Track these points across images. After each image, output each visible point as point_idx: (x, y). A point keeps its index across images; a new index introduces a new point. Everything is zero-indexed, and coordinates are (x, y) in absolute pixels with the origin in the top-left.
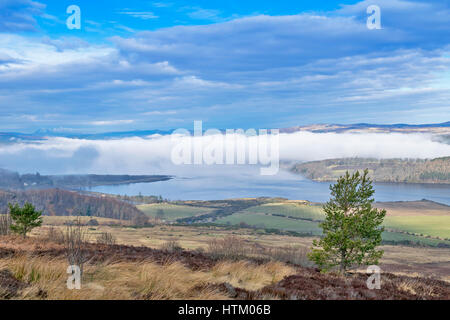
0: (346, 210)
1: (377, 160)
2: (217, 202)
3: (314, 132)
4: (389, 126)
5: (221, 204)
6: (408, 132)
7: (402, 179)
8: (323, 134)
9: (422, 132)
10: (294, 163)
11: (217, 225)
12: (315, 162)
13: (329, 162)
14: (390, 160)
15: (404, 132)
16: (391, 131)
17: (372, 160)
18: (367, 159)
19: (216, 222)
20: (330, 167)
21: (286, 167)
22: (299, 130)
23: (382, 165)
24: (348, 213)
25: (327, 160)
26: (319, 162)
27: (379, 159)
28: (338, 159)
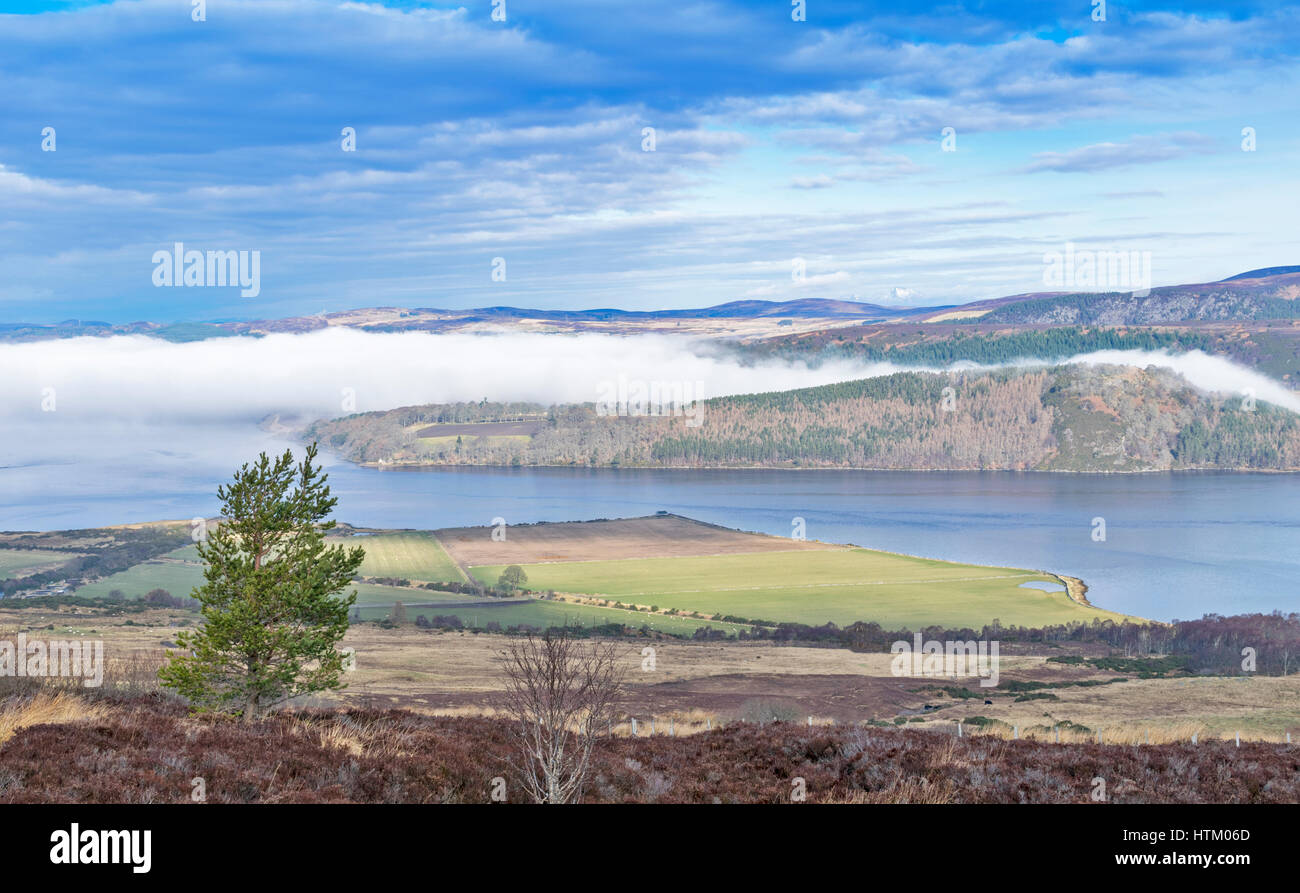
0: (258, 551)
1: (538, 407)
2: (84, 533)
3: (367, 329)
4: (572, 315)
5: (93, 541)
6: (623, 333)
7: (606, 458)
8: (396, 336)
9: (660, 331)
10: (309, 419)
11: (80, 602)
12: (370, 414)
13: (410, 415)
14: (574, 408)
15: (613, 332)
16: (579, 329)
17: (526, 407)
18: (515, 407)
19: (79, 593)
20: (414, 428)
21: (288, 430)
22: (324, 325)
23: (552, 421)
24: (264, 561)
25: (404, 410)
26: (379, 414)
27: (547, 403)
28: (432, 407)
